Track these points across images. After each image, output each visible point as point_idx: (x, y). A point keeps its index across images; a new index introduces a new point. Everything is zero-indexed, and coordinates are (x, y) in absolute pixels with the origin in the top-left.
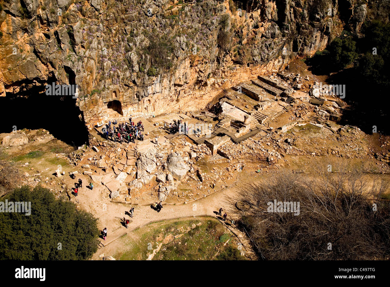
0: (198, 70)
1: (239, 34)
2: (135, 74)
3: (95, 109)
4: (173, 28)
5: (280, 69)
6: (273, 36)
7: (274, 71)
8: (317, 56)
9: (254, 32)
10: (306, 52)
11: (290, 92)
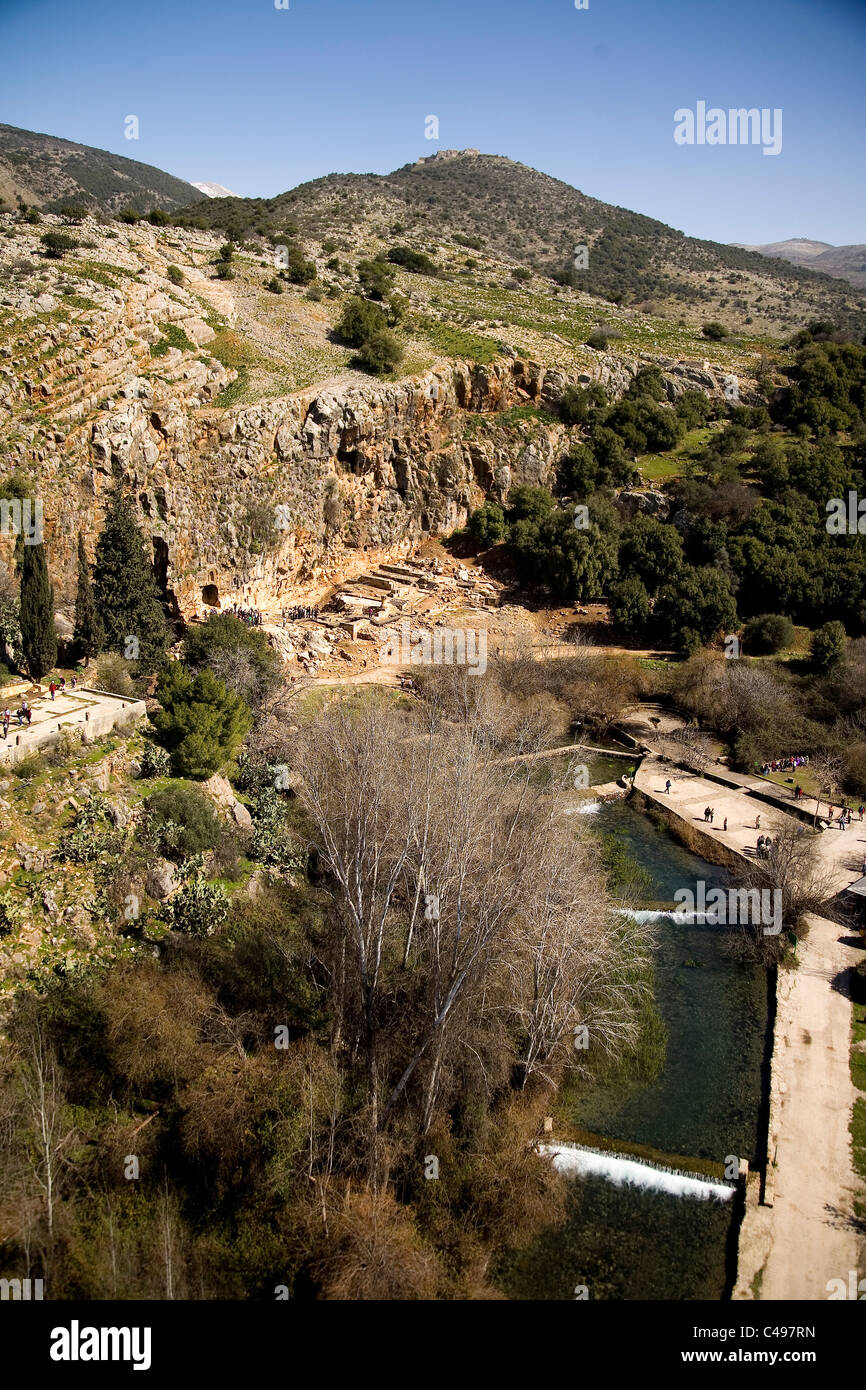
0: (304, 551)
1: (349, 505)
2: (234, 550)
3: (190, 594)
4: (272, 493)
5: (408, 555)
6: (395, 508)
7: (401, 557)
8: (456, 536)
9: (369, 502)
10: (440, 530)
11: (430, 577)
